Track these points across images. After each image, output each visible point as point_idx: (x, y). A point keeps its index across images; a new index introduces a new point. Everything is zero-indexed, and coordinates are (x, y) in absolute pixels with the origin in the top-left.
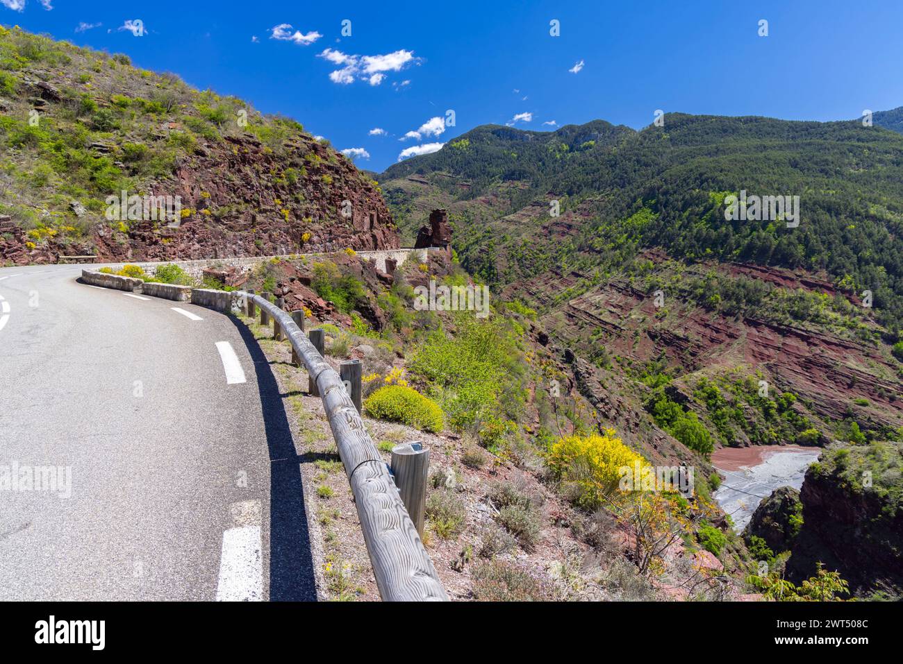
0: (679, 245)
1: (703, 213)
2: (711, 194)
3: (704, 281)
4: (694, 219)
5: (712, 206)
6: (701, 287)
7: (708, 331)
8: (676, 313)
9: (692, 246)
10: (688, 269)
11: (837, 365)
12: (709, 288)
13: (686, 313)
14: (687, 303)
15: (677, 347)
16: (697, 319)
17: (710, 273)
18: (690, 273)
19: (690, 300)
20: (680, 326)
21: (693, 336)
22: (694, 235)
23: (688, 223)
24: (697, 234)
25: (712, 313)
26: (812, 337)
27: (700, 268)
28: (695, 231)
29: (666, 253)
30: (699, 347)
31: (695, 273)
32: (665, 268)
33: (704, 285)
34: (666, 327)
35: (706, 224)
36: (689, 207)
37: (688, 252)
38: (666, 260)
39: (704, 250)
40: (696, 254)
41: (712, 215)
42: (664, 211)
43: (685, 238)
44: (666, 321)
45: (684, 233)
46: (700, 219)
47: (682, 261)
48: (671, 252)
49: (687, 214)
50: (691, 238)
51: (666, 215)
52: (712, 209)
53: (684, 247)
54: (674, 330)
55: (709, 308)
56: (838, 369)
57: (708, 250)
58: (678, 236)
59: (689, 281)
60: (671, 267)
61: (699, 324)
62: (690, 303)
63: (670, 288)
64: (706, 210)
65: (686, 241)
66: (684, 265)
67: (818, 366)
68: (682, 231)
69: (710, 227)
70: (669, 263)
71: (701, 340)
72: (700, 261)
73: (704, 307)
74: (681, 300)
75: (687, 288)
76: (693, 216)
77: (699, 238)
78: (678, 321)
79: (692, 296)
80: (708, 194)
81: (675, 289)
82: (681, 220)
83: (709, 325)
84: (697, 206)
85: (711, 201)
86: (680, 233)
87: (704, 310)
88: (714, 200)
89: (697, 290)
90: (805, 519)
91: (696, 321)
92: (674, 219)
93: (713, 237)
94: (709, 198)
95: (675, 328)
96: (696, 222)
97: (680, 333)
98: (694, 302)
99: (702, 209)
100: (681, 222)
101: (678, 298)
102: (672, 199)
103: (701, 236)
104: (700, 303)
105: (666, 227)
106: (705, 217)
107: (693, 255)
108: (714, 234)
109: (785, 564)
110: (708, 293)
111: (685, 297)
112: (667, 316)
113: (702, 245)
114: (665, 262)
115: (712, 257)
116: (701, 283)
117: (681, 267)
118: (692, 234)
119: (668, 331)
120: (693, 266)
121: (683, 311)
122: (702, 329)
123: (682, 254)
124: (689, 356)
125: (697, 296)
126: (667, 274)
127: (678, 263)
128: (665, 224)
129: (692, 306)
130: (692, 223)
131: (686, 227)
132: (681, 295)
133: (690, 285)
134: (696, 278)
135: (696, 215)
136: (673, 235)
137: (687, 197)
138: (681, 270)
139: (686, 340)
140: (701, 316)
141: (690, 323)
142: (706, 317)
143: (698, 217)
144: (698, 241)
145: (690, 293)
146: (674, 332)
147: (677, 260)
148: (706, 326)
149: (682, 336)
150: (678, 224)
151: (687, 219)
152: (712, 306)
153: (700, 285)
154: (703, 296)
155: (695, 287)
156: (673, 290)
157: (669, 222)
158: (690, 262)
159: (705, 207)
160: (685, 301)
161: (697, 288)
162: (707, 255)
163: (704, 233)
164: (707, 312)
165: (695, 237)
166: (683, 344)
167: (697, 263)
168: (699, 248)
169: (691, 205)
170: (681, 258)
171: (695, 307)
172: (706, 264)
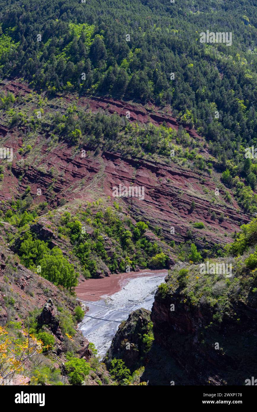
0: (41, 77)
1: (64, 45)
2: (71, 25)
3: (66, 116)
4: (55, 50)
5: (72, 38)
6: (63, 122)
7: (70, 166)
8: (39, 148)
9: (53, 79)
10: (50, 103)
11: (180, 193)
12: (70, 122)
13: (49, 148)
14: (50, 138)
15: (41, 183)
16: (60, 154)
17: (71, 107)
18: (52, 107)
19: (52, 135)
20: (43, 161)
21: (56, 172)
22: (55, 67)
23: (49, 54)
24: (58, 66)
25: (74, 148)
26: (160, 168)
27: (61, 102)
28: (56, 63)
29: (27, 85)
30: (62, 182)
31: (57, 107)
32: (28, 101)
33: (65, 119)
34: (30, 163)
35: (67, 56)
36: (50, 37)
37: (49, 84)
38: (29, 93)
39: (65, 84)
40: (57, 87)
41: (72, 47)
42: (25, 40)
43: (46, 70)
44: (29, 157)
45: (45, 65)
46: (61, 50)
47: (44, 94)
48: (33, 84)
49: (47, 44)
50: (52, 70)
51: (27, 44)
52: (71, 40)
53: (46, 80)
54: (38, 166)
55: (71, 143)
56: (180, 197)
57: (69, 84)
58: (39, 67)
59: (51, 115)
60: (33, 100)
61: (62, 159)
62: (52, 137)
63: (33, 122)
64: (67, 42)
65: (48, 74)
66: (46, 99)
67: (165, 195)
68: (43, 63)
69: (69, 60)
70: (31, 95)
71: (64, 175)
72: (61, 94)
73: (66, 142)
74: (44, 135)
75: (50, 122)
76: (54, 47)
77: (60, 71)
78: (42, 157)
79: (54, 130)
80: (67, 25)
81: (37, 123)
82: (42, 51)
83: (71, 160)
84: (58, 37)
85: (70, 33)
86: (41, 65)
87: (66, 145)
88: (73, 32)
89: (59, 125)
90: (155, 337)
91: (59, 157)
92: (35, 49)
93: (73, 70)
94: (69, 29)
95: (39, 164)
96: (56, 54)
97: (43, 168)
98: (56, 137)
99: (62, 40)
100: (42, 53)
101: (41, 133)
102: (32, 27)
103: (62, 68)
104: (63, 137)
105: (28, 58)
106: (65, 49)
107: (54, 88)
108: (74, 67)
109: (139, 379)
110: (69, 128)
111: (48, 132)
112: (31, 152)
113: (63, 78)
114: (27, 95)
115: (72, 91)
116: (62, 117)
117: (44, 101)
118: (53, 67)
119: (32, 167)
120: (54, 99)
121: (46, 146)
122: (64, 164)
123: (44, 87)
124: (53, 192)
125: (59, 131)
126: (30, 108)
127: (40, 96)
128: (26, 55)
129: (55, 141)
130: (53, 54)
131: (47, 58)
132: (43, 130)
133: (52, 119)
134: (58, 112)
135: (57, 47)
136: (35, 66)
137: (48, 26)
138: (43, 103)
139: (50, 176)
140: (63, 150)
141: (53, 159)
142: (68, 152)
143: (58, 49)
144: (59, 73)
145: (53, 127)
146: (38, 168)
147: (39, 93)
148: (68, 161)
149: (46, 172)
150: (39, 56)
151: (48, 49)
152: (73, 140)
153: (62, 119)
154: (65, 131)
155: (58, 122)
156: (36, 125)
157: (30, 52)
158: (52, 95)
159: (65, 38)
160: (48, 136)
161: (59, 123)
162: (68, 89)
163: (65, 66)
164: (69, 147)
165: (56, 69)
166: (47, 180)
167: (59, 97)
168: (60, 81)
169: (51, 35)
170: (43, 91)
171: (57, 142)
172: (67, 98)
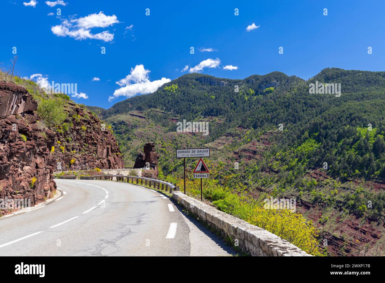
0: (336, 166)
1: (353, 143)
2: (358, 129)
3: (355, 195)
4: (346, 147)
5: (359, 138)
6: (353, 199)
7: (357, 233)
8: (334, 219)
9: (345, 168)
10: (343, 185)
12: (357, 199)
13: (342, 219)
14: (342, 211)
15: (336, 245)
16: (349, 223)
17: (359, 188)
18: (344, 188)
19: (344, 209)
20: (337, 229)
21: (347, 237)
22: (347, 159)
23: (342, 151)
24: (348, 159)
25: (360, 219)
27: (351, 184)
28: (347, 156)
29: (326, 173)
30: (351, 245)
31: (348, 189)
32: (326, 185)
33: (354, 197)
34: (327, 230)
35: (355, 152)
36: (342, 139)
37: (342, 172)
38: (327, 178)
39: (354, 172)
40: (348, 174)
41: (359, 145)
42: (324, 141)
43: (340, 162)
44: (327, 226)
45: (339, 158)
46: (351, 147)
47: (338, 179)
48: (330, 172)
49: (341, 143)
50: (344, 162)
51: (326, 144)
52: (359, 140)
53: (340, 169)
54: (333, 232)
55: (359, 215)
57: (357, 171)
58: (334, 160)
59: (343, 195)
60: (330, 184)
61: (351, 228)
62: (344, 211)
63: (329, 200)
64: (355, 141)
65: (341, 164)
66: (340, 182)
68: (337, 157)
69: (358, 154)
70: (328, 180)
71: (353, 239)
72: (351, 179)
73: (355, 214)
74: (338, 209)
75: (342, 200)
76: (346, 145)
77: (350, 162)
78: (336, 226)
79: (346, 206)
80: (356, 129)
81: (333, 200)
82: (337, 149)
83: (358, 229)
84: (348, 138)
85: (358, 134)
86: (336, 158)
87: (354, 217)
88: (360, 134)
89: (349, 202)
91: (349, 226)
92: (331, 147)
93: (360, 161)
94: (357, 132)
95: (334, 231)
96: (347, 150)
97: (337, 234)
98: (347, 211)
99: (352, 140)
100: (336, 150)
101: (335, 208)
102: (330, 132)
103: (351, 160)
104: (352, 211)
105: (326, 154)
106: (354, 146)
107: (346, 175)
108: (360, 159)
110: (357, 204)
111: (341, 207)
112: (328, 222)
113: (352, 167)
114: (325, 180)
115: (360, 176)
116: (352, 196)
117: (338, 184)
118: (345, 159)
119: (329, 233)
120: (346, 183)
121: (340, 217)
122: (353, 231)
123: (338, 174)
124: (344, 252)
125: (349, 206)
126: (328, 189)
127: (335, 181)
128: (325, 151)
129: (346, 214)
130: (345, 150)
131: (340, 154)
132: (337, 205)
133: (344, 197)
134: (348, 192)
135: (347, 145)
136: (331, 159)
137: (341, 131)
138: (338, 186)
139: (342, 240)
140: (353, 221)
141: (345, 227)
142: (357, 222)
143: (349, 146)
144: (349, 164)
145: (345, 204)
146: (332, 234)
147: (335, 179)
148: (356, 229)
149: (339, 237)
150: (334, 151)
151: (341, 147)
152: (360, 213)
153: (352, 197)
154: (354, 206)
155: (348, 199)
156: (332, 202)
157: (328, 149)
158: (344, 180)
159: (354, 139)
160: (341, 210)
161: (350, 200)
162: (356, 175)
163: (354, 158)
164: (357, 218)
165: (347, 161)
166: (339, 243)
167: (349, 181)
168: (350, 169)
169: (344, 137)
170: (337, 177)
171: (348, 215)
172: (356, 182)
